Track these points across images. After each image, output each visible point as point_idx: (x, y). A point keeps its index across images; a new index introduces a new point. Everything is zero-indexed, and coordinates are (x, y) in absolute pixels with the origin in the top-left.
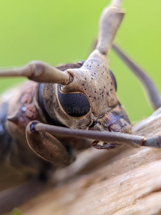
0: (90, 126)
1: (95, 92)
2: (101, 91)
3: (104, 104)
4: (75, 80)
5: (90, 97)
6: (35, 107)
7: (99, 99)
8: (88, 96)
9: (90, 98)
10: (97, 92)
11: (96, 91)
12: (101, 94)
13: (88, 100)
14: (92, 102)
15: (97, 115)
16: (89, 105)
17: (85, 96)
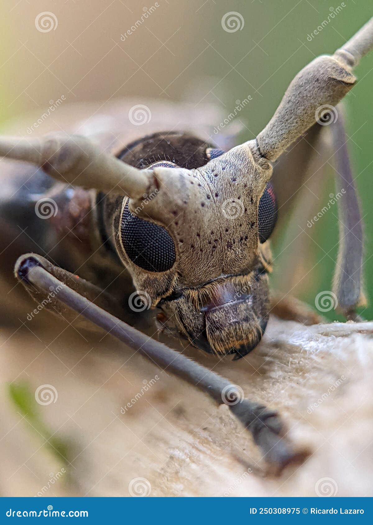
0: (164, 296)
1: (198, 235)
2: (213, 238)
3: (210, 264)
4: (159, 198)
5: (182, 241)
6: (90, 201)
7: (201, 250)
8: (178, 237)
9: (181, 244)
10: (201, 237)
11: (202, 234)
12: (210, 243)
13: (174, 246)
14: (182, 252)
15: (186, 281)
16: (174, 256)
17: (172, 235)
